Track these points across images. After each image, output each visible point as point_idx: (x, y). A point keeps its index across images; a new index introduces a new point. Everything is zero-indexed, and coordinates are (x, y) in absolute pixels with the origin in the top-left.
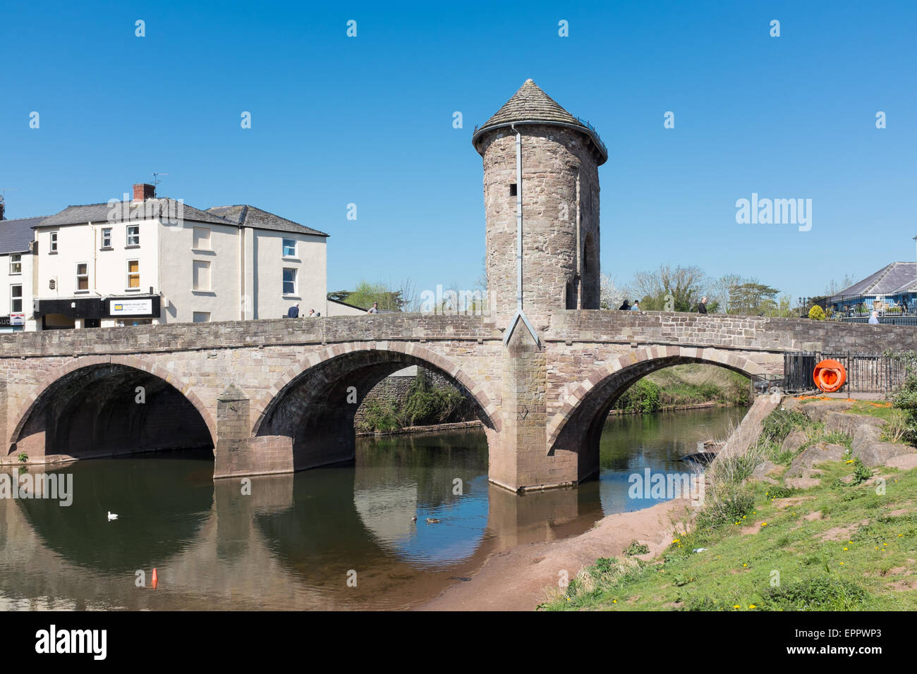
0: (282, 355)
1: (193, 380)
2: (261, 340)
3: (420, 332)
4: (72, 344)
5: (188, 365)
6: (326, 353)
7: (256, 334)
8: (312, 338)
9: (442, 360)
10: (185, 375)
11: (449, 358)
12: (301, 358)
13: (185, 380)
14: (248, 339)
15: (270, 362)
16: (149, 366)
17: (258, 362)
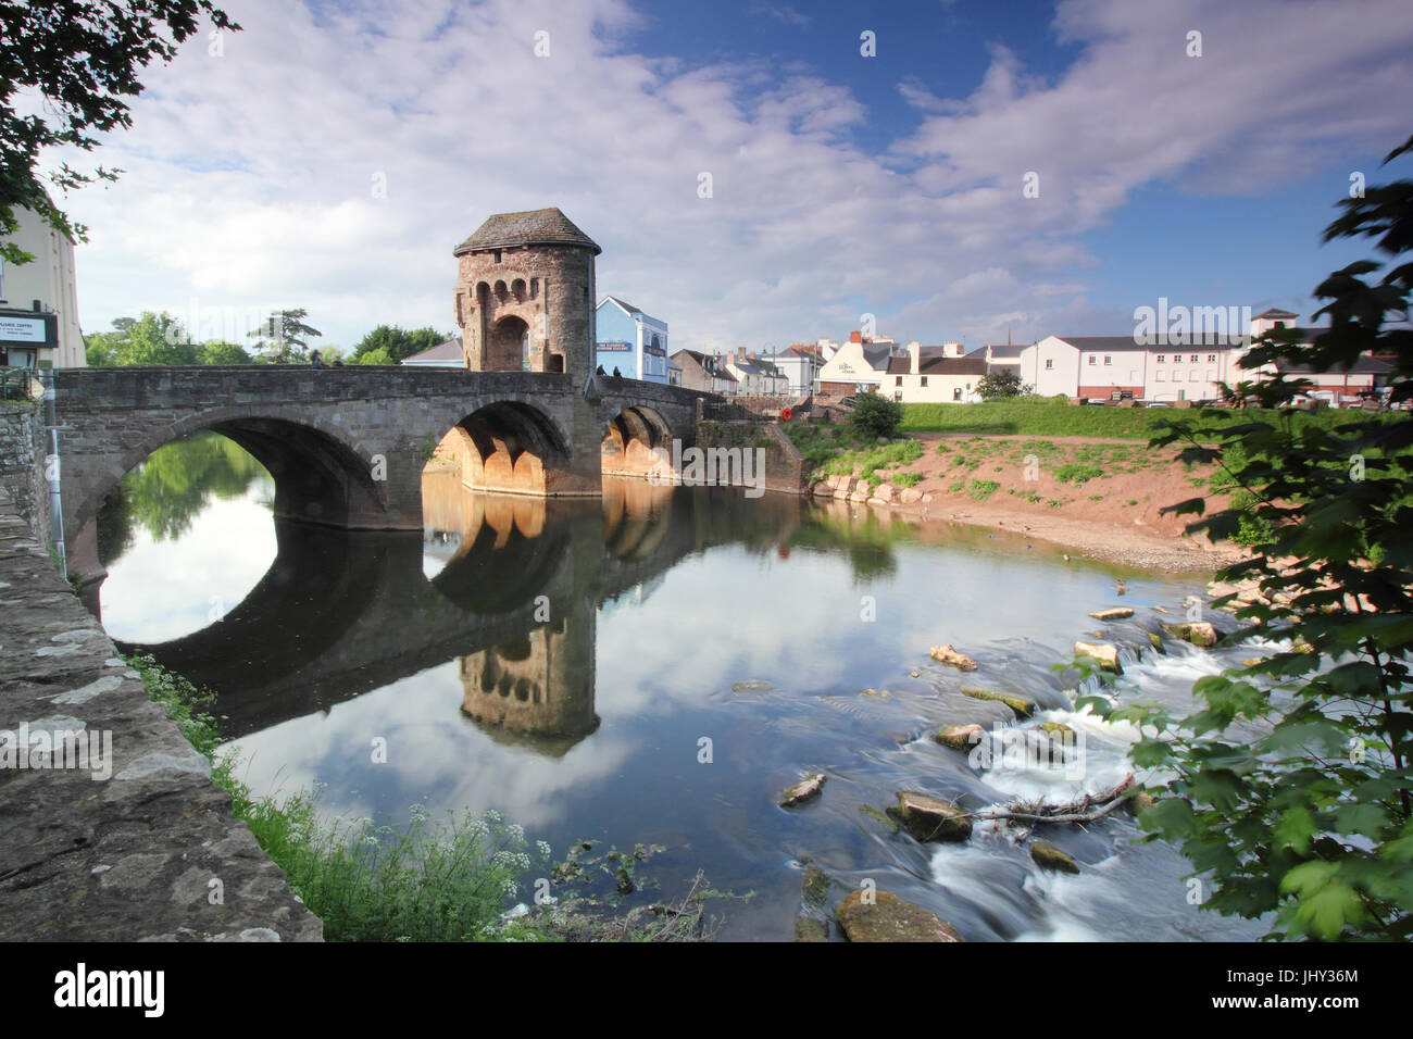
0: (446, 406)
1: (362, 433)
2: (429, 390)
3: (536, 388)
4: (197, 392)
5: (357, 417)
6: (477, 403)
7: (425, 386)
8: (469, 389)
9: (545, 409)
10: (353, 428)
11: (549, 407)
12: (459, 407)
13: (354, 434)
14: (419, 390)
15: (434, 412)
16: (311, 419)
17: (425, 413)
